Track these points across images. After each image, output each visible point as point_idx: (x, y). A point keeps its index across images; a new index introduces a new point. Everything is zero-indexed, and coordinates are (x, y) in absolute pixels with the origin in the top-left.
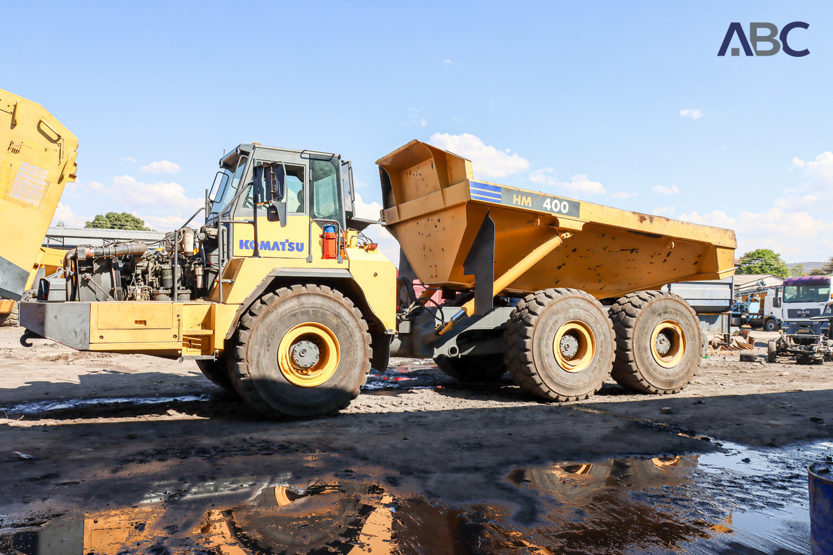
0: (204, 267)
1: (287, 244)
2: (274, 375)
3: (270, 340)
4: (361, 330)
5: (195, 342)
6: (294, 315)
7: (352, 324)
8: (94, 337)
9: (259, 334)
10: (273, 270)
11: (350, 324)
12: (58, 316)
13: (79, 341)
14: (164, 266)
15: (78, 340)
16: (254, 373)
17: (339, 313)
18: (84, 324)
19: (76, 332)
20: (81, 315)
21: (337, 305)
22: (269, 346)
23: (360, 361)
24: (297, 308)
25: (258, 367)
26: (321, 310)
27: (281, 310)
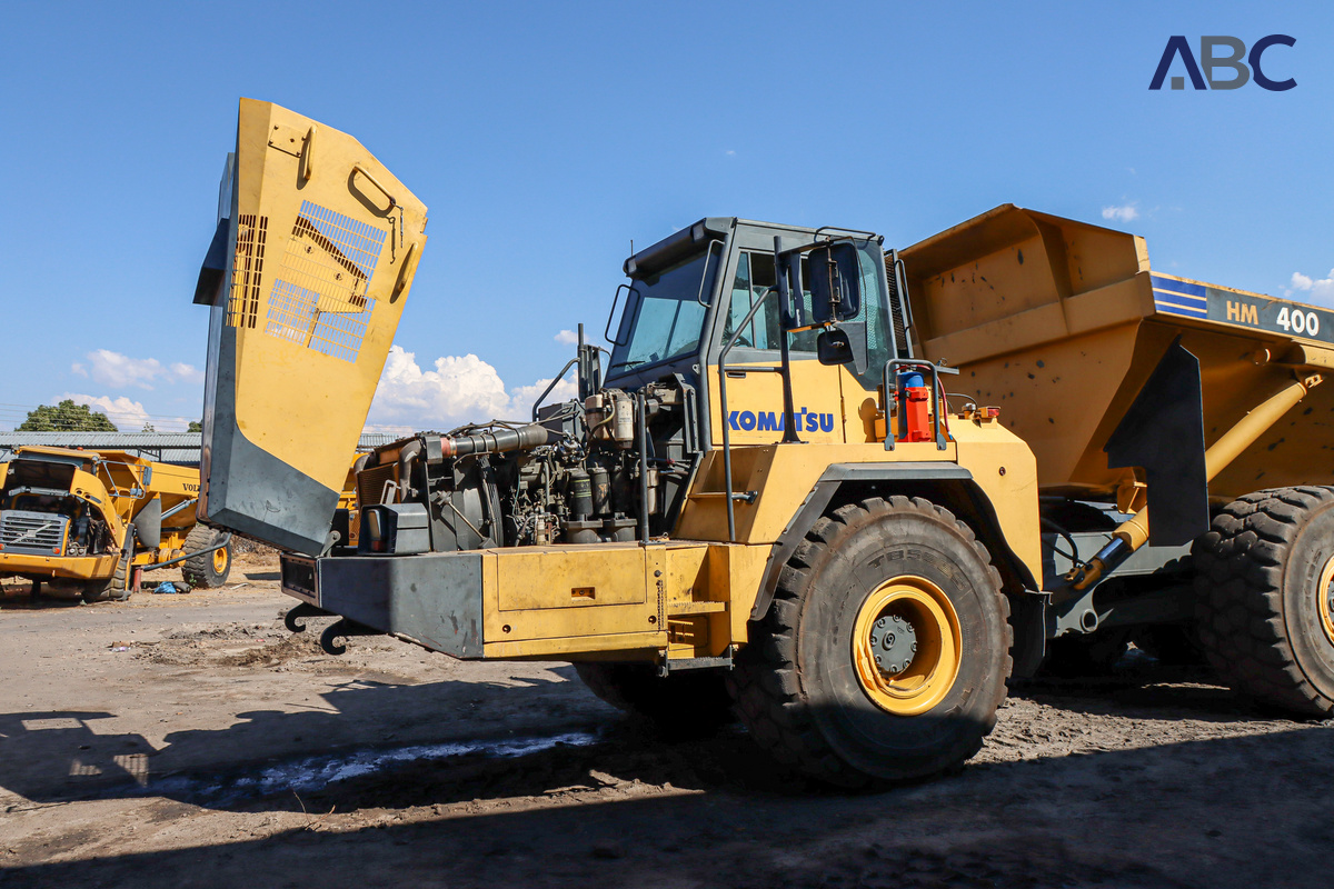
0: (658, 471)
1: (804, 417)
2: (849, 693)
3: (837, 619)
4: (993, 589)
5: (683, 628)
6: (877, 562)
7: (978, 576)
8: (493, 631)
9: (816, 606)
10: (830, 469)
11: (975, 575)
12: (417, 586)
13: (463, 638)
14: (575, 472)
15: (459, 638)
16: (812, 692)
17: (955, 555)
18: (472, 600)
19: (454, 619)
20: (464, 582)
21: (949, 537)
22: (836, 630)
23: (996, 654)
24: (881, 546)
25: (818, 677)
26: (923, 550)
27: (852, 552)
